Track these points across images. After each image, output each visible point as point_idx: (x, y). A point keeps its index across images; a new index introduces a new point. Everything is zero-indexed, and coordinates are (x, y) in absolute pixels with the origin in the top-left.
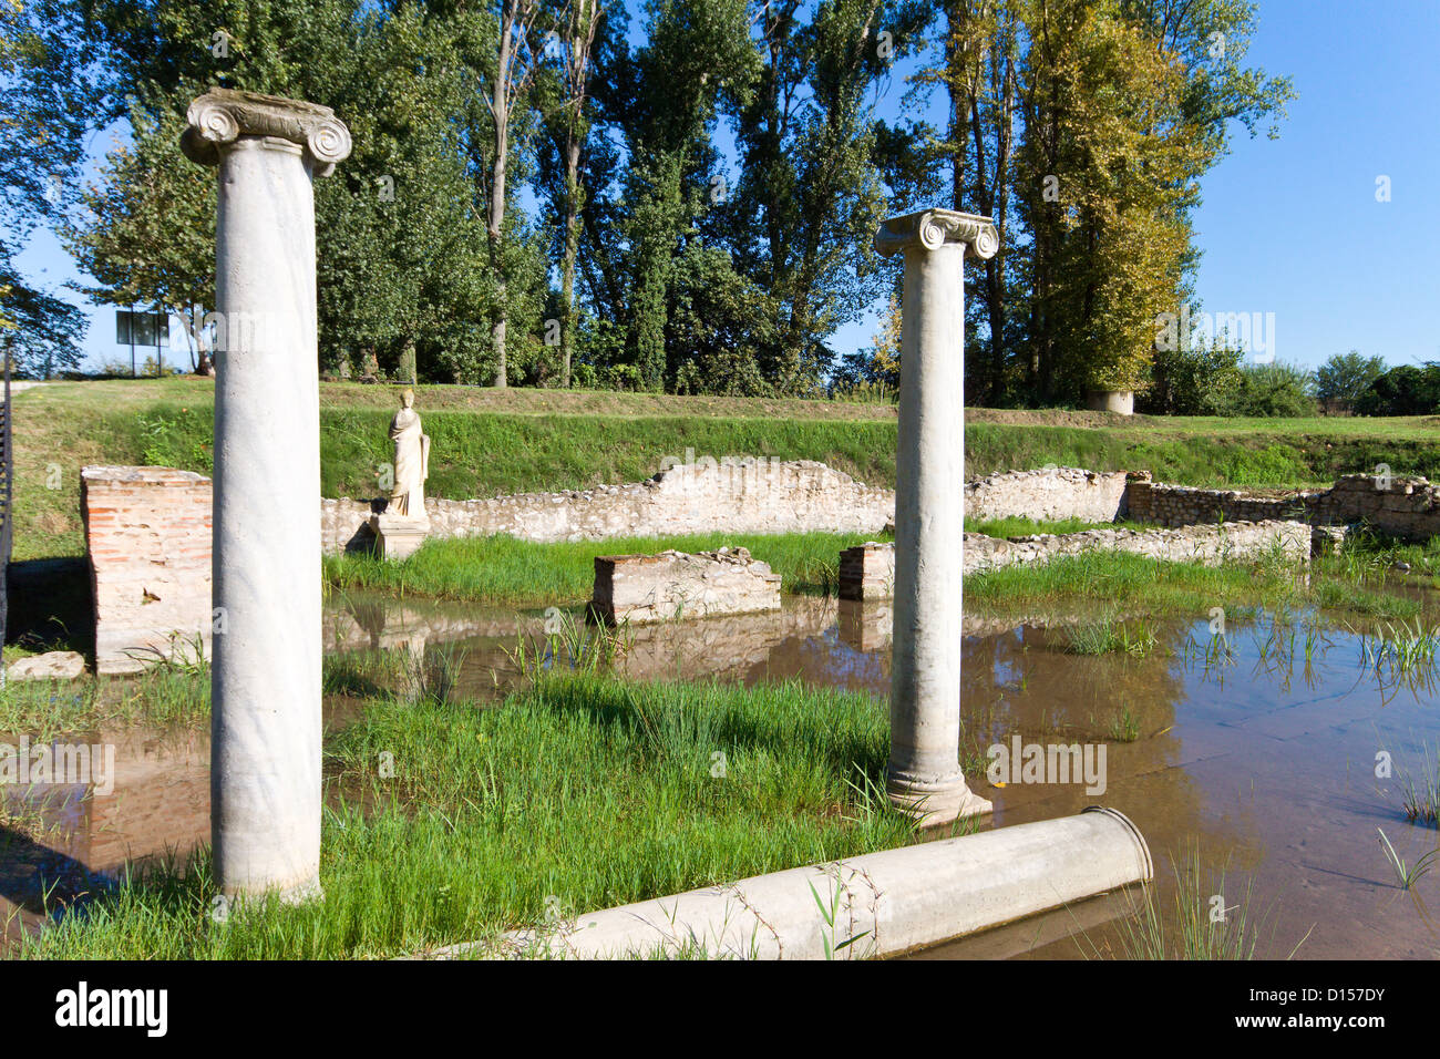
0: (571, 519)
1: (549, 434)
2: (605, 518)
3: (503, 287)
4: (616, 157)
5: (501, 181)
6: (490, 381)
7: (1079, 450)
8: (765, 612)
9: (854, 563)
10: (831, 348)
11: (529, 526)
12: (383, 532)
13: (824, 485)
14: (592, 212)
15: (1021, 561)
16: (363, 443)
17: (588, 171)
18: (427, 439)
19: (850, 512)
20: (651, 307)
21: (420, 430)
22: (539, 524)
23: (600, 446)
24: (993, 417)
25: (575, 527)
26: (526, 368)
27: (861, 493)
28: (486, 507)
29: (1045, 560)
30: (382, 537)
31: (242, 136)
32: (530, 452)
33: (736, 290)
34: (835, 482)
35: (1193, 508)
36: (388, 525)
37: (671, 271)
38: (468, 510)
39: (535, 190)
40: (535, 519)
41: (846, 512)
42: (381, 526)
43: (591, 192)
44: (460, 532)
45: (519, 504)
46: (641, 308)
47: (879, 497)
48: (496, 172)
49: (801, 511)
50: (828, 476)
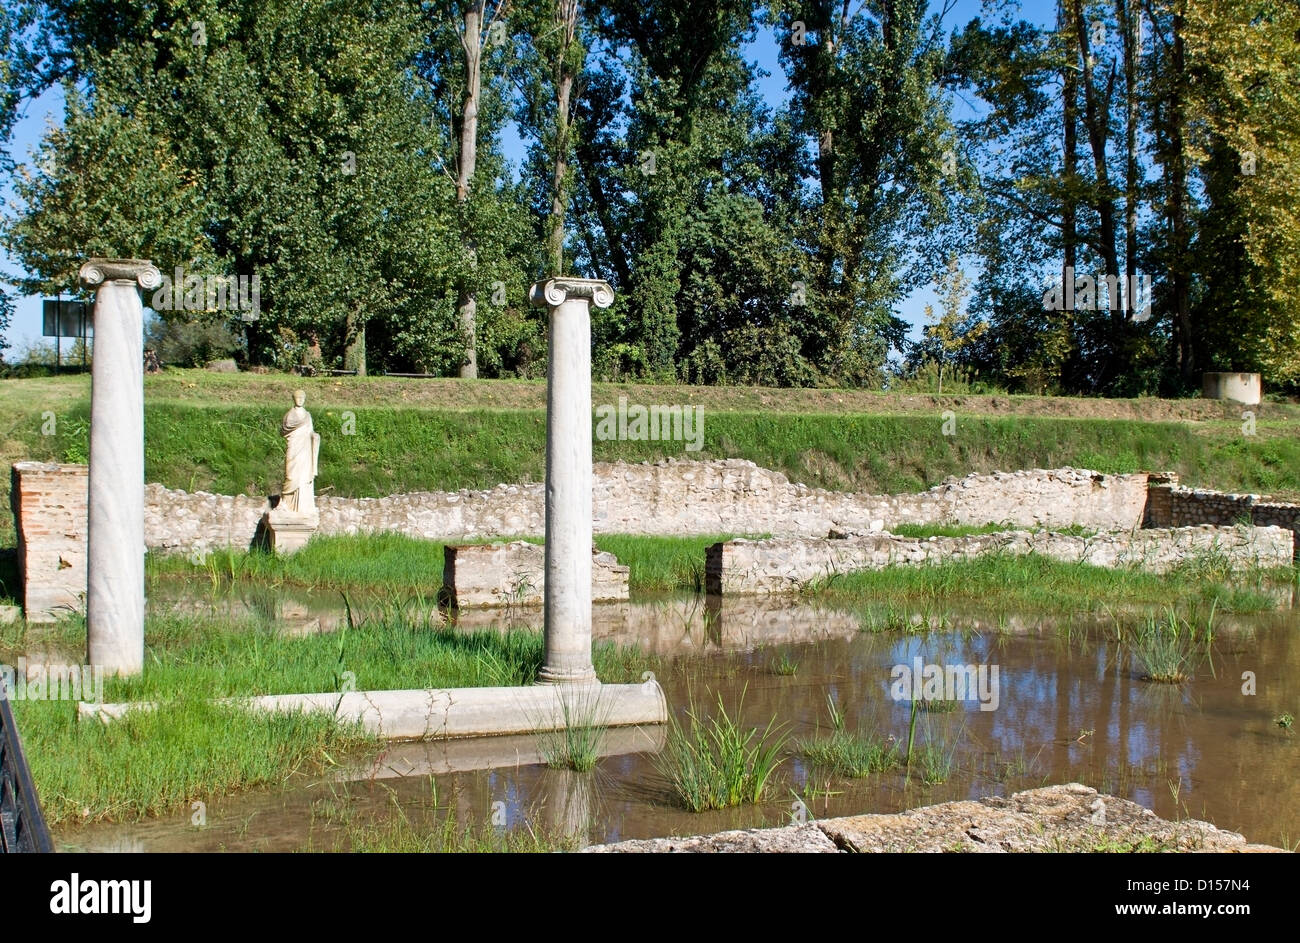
0: (466, 519)
1: (475, 432)
2: (503, 519)
3: (473, 253)
4: (622, 83)
5: (472, 126)
6: (454, 371)
7: (1141, 449)
8: (611, 602)
9: (716, 558)
10: (901, 317)
11: (423, 524)
12: (273, 527)
13: (753, 486)
14: (590, 154)
15: (908, 561)
16: (275, 442)
17: (587, 104)
18: (317, 437)
19: (786, 516)
20: (659, 273)
21: (311, 427)
22: (432, 523)
23: (532, 445)
24: (1064, 408)
25: (470, 527)
26: (503, 350)
27: (799, 495)
28: (378, 505)
29: (938, 561)
30: (273, 531)
31: (106, 279)
32: (453, 450)
33: (765, 251)
34: (767, 483)
35: (1213, 514)
36: (278, 521)
37: (687, 225)
38: (359, 507)
39: (521, 130)
40: (428, 517)
41: (780, 516)
42: (271, 521)
43: (588, 131)
44: (352, 530)
45: (411, 502)
46: (647, 274)
47: (821, 499)
48: (467, 116)
49: (725, 514)
50: (758, 476)
